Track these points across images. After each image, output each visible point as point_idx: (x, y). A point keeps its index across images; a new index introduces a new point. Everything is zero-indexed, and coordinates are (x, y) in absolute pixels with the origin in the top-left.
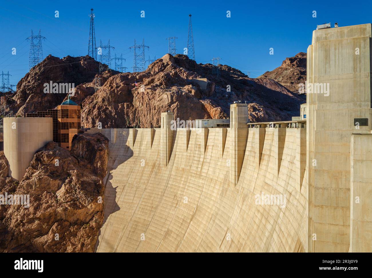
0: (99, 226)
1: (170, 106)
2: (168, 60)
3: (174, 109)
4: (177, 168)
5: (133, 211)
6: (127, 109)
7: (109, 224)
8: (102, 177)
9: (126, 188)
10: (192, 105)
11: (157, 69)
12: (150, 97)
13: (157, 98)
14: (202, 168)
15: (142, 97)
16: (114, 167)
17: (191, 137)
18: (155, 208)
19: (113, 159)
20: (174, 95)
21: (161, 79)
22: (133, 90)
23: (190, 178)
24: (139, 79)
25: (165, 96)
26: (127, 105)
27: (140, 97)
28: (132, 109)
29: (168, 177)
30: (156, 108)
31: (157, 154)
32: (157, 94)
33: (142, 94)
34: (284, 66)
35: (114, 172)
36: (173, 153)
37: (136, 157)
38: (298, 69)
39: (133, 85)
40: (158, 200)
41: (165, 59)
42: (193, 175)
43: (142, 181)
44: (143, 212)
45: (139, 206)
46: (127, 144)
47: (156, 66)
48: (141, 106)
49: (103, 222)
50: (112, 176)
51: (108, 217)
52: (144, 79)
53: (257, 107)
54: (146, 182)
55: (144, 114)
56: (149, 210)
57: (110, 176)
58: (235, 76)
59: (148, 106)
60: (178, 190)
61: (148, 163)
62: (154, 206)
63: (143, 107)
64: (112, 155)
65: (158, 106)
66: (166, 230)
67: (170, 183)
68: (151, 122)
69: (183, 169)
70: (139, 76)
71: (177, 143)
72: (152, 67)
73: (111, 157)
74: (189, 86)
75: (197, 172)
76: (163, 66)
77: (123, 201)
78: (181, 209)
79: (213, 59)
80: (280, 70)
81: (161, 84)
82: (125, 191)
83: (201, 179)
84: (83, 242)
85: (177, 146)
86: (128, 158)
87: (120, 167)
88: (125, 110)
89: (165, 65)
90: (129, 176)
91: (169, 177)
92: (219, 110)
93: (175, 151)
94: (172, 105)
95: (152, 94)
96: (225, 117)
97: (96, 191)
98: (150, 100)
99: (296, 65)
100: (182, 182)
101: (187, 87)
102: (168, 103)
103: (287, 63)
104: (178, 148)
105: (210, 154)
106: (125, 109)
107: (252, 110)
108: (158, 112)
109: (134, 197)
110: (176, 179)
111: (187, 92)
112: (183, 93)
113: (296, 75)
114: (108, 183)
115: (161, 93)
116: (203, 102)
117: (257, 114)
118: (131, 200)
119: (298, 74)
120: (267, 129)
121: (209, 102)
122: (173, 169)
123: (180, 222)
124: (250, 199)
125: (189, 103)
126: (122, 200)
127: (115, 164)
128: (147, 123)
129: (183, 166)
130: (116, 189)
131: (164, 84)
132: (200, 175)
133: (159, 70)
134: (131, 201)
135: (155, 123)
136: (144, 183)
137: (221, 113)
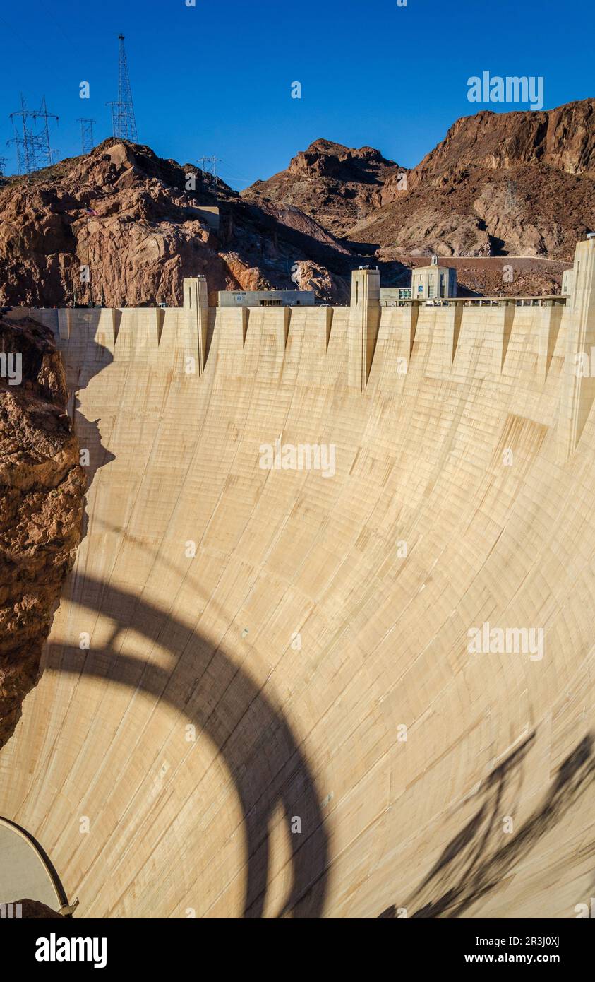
0: (82, 491)
1: (162, 263)
2: (123, 158)
3: (171, 270)
4: (226, 377)
5: (146, 459)
6: (65, 266)
7: (101, 485)
8: (63, 404)
9: (119, 420)
10: (206, 262)
11: (100, 176)
12: (117, 244)
13: (134, 245)
14: (281, 374)
15: (99, 242)
16: (82, 384)
17: (249, 323)
18: (191, 447)
19: (75, 369)
20: (170, 241)
21: (137, 206)
22: (75, 227)
23: (257, 391)
24: (81, 201)
25: (151, 243)
26: (66, 259)
27: (94, 241)
28: (78, 267)
29: (207, 394)
30: (134, 267)
31: (173, 356)
32: (135, 237)
33: (98, 236)
34: (295, 170)
35: (81, 395)
36: (211, 352)
37: (126, 364)
38: (323, 180)
39: (72, 213)
40: (194, 434)
41: (116, 154)
42: (264, 386)
43: (150, 406)
44: (167, 457)
45: (156, 448)
46: (97, 339)
47: (97, 170)
48: (96, 261)
49: (86, 482)
50: (79, 401)
51: (96, 474)
52: (92, 202)
53: (318, 269)
54: (159, 406)
55: (106, 277)
56: (180, 452)
57: (76, 403)
58: (220, 194)
59: (114, 262)
60: (235, 413)
61: (156, 373)
62: (189, 445)
63: (101, 264)
64: (69, 362)
65: (137, 262)
66: (226, 477)
67: (214, 403)
68: (123, 296)
69: (239, 379)
70: (80, 195)
71: (219, 334)
72: (88, 173)
73: (69, 366)
74: (194, 222)
75: (272, 380)
76: (112, 170)
77: (119, 444)
78: (248, 441)
79: (202, 160)
80: (286, 179)
81: (138, 216)
82: (119, 426)
83: (283, 391)
84: (59, 519)
85: (219, 339)
86: (105, 366)
87: (94, 381)
88: (62, 270)
89: (118, 168)
90: (119, 399)
91: (211, 392)
92: (257, 273)
93: (216, 347)
94: (168, 262)
95: (121, 236)
96: (267, 286)
97: (61, 429)
98: (117, 248)
99: (318, 172)
100: (241, 400)
101: (191, 224)
102: (159, 258)
103: (300, 165)
104: (221, 342)
105: (299, 350)
106: (63, 266)
107: (312, 275)
108: (138, 276)
109: (141, 434)
110: (225, 396)
111: (194, 235)
112: (188, 239)
113: (321, 193)
114: (77, 415)
115: (143, 236)
116: (225, 258)
117: (320, 282)
118: (135, 440)
119: (323, 192)
120: (420, 308)
121: (236, 257)
122: (216, 381)
123: (253, 459)
124: (397, 403)
125: (200, 258)
126: (117, 442)
127: (81, 378)
128: (113, 297)
129: (238, 373)
130: (97, 424)
131: (143, 216)
132: (279, 384)
133: (104, 180)
134: (137, 442)
135: (133, 297)
136: (156, 409)
137: (259, 279)
